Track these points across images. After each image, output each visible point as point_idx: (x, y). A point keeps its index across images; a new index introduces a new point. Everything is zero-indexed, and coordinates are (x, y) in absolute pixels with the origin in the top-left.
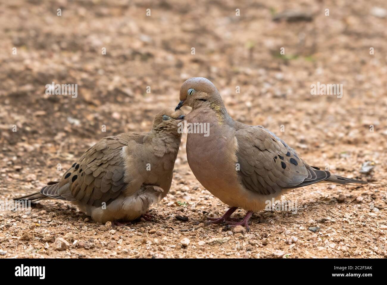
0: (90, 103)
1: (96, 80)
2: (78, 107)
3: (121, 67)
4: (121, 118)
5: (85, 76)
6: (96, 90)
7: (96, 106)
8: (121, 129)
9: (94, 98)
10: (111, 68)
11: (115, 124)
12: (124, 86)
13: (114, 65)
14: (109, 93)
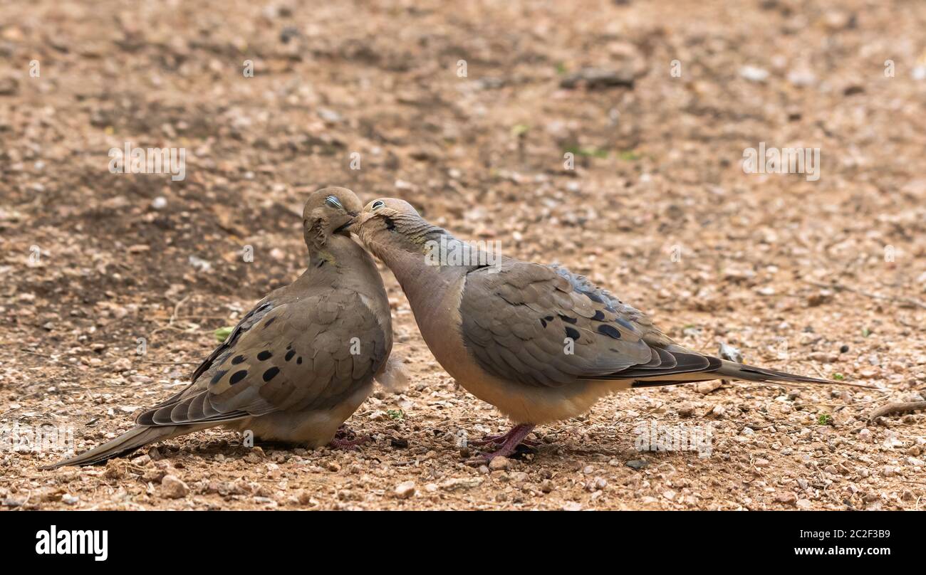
0: (231, 232)
1: (242, 188)
2: (207, 238)
3: (287, 166)
4: (286, 259)
5: (220, 181)
6: (242, 207)
7: (240, 236)
8: (285, 279)
9: (238, 222)
10: (269, 168)
11: (275, 270)
12: (291, 201)
13: (274, 162)
14: (264, 212)
